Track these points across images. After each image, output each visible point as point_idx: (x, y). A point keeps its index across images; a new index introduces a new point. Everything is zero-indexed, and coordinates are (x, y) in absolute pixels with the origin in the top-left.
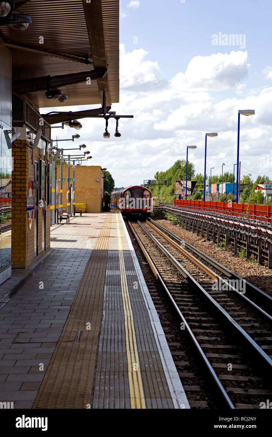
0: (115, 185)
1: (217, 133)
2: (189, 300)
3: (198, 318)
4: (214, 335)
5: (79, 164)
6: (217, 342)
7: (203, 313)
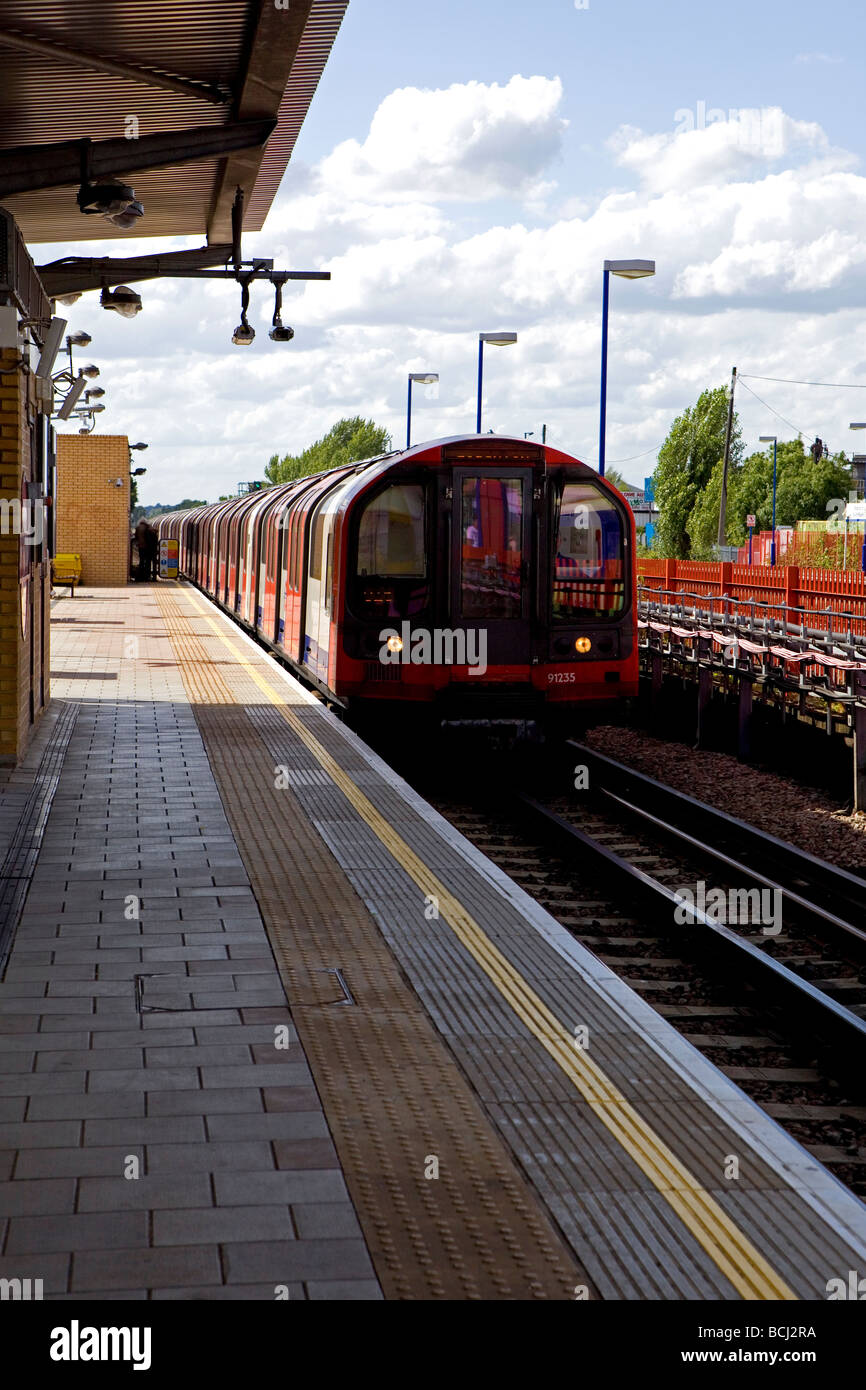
0: (138, 497)
1: (515, 334)
2: (529, 861)
3: (589, 921)
4: (661, 973)
5: (86, 427)
6: (684, 997)
7: (593, 904)
